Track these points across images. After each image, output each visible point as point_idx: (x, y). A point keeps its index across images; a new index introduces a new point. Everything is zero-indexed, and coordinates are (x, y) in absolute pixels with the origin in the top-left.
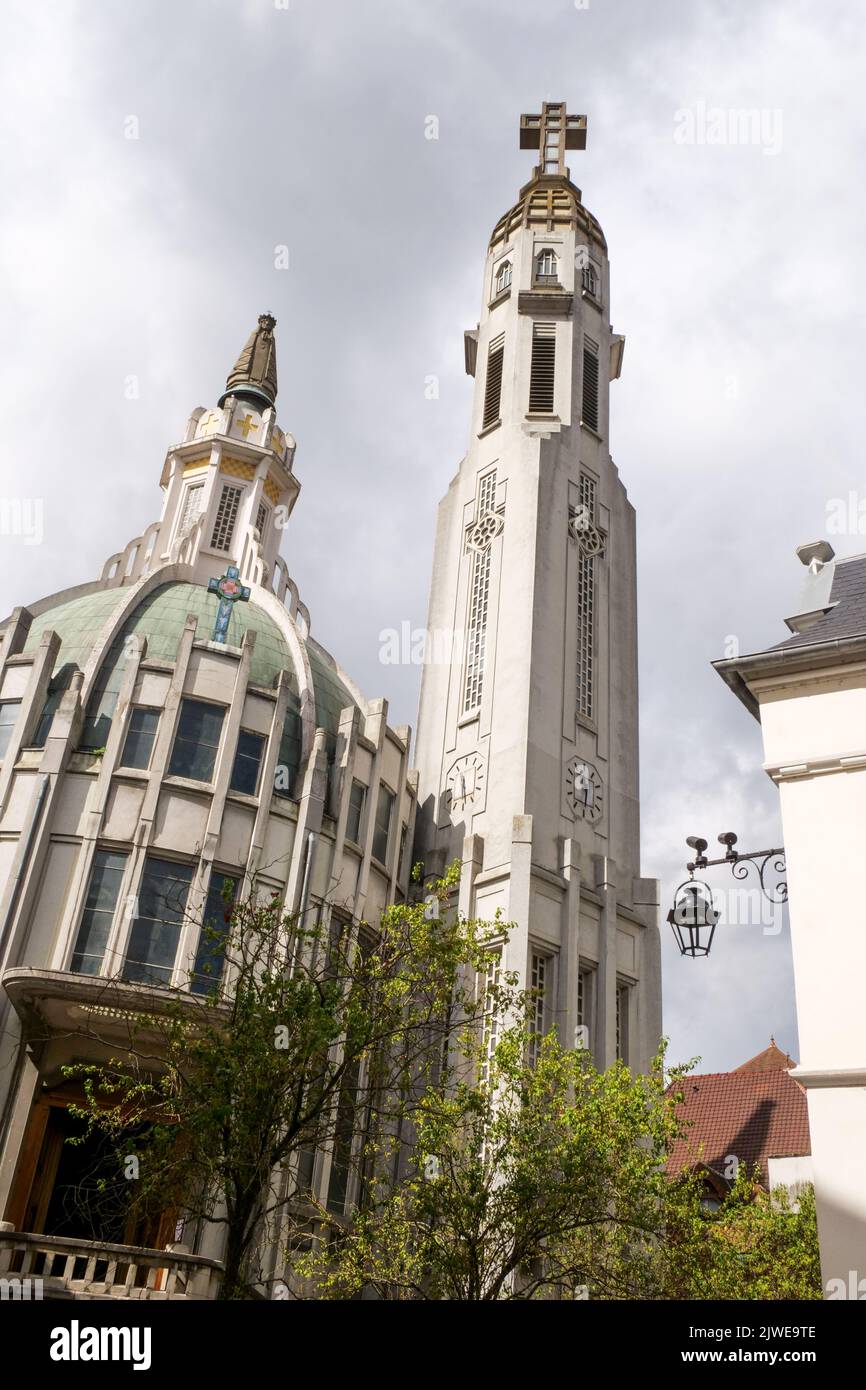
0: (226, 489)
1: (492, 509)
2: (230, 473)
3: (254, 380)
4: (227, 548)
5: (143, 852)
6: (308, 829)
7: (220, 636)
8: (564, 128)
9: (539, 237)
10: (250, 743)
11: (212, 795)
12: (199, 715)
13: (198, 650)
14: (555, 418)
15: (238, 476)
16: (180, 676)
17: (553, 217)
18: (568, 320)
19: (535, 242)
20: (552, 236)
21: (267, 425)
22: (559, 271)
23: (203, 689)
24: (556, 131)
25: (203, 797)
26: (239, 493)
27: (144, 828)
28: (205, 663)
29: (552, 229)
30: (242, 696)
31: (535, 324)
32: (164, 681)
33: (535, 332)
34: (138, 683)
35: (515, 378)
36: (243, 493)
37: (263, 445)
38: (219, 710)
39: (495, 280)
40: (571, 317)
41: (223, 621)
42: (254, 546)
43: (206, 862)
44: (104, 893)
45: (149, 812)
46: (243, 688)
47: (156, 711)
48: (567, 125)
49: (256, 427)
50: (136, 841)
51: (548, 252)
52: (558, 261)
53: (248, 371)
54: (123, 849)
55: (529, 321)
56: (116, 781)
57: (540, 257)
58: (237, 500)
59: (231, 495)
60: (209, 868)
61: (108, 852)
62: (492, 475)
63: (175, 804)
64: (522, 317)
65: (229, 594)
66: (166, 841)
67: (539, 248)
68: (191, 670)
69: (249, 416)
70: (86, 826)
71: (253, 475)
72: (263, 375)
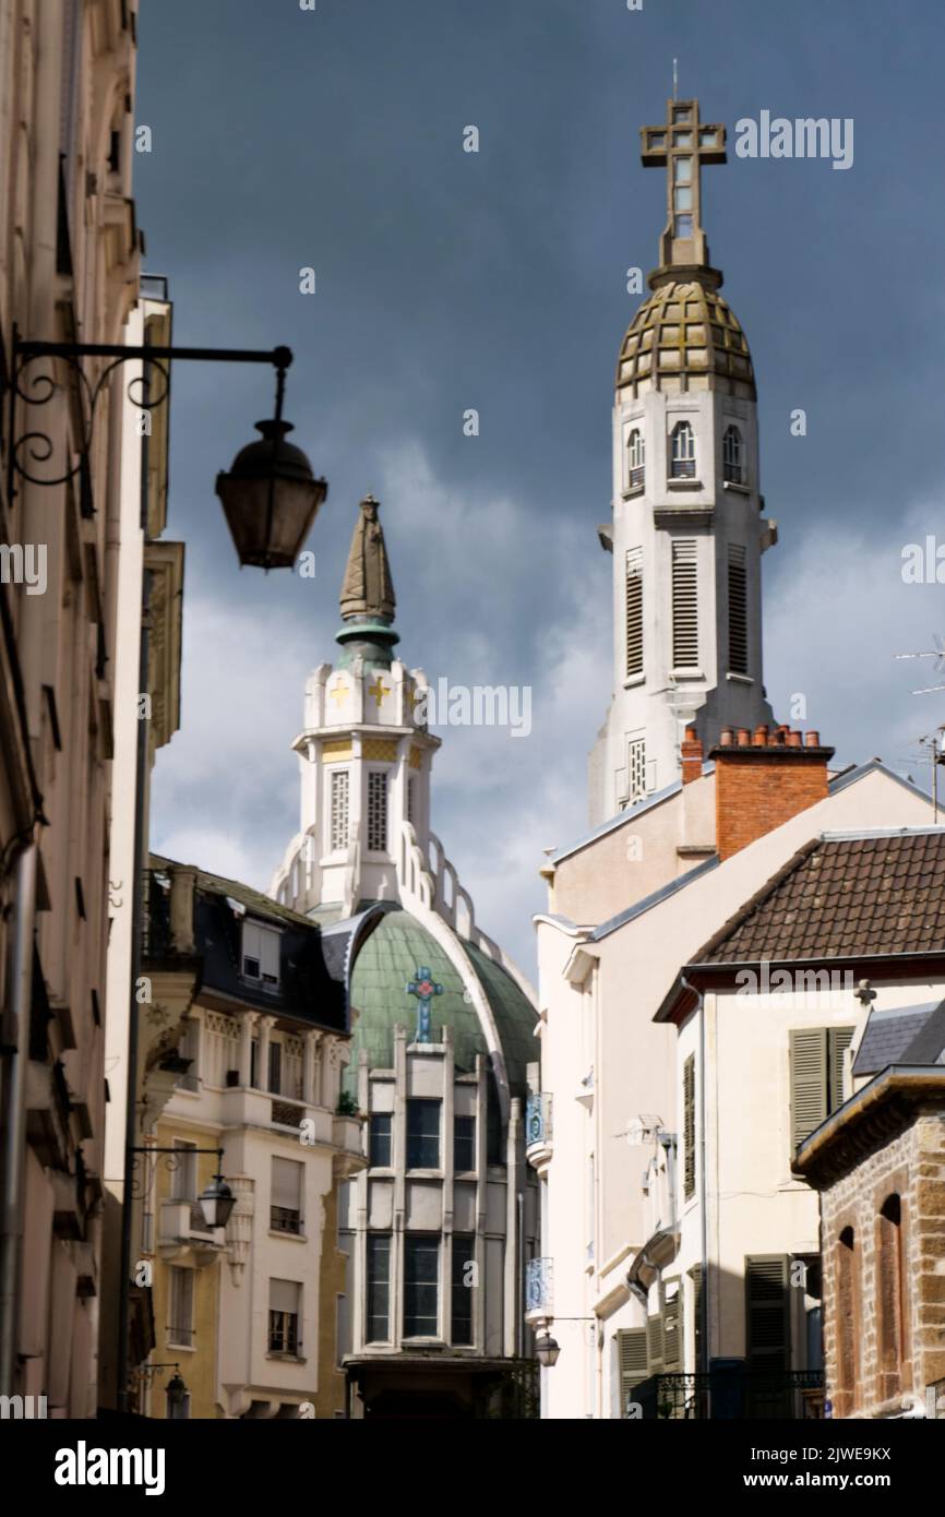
0: (371, 775)
1: (644, 788)
2: (373, 758)
3: (373, 607)
4: (384, 847)
5: (401, 1235)
6: (518, 1191)
7: (425, 1037)
8: (696, 153)
9: (673, 403)
10: (463, 1125)
11: (442, 1180)
12: (421, 1111)
13: (411, 1056)
14: (701, 679)
15: (381, 759)
16: (402, 1081)
17: (686, 369)
18: (709, 534)
19: (667, 412)
20: (687, 401)
21: (400, 687)
22: (697, 456)
23: (420, 1090)
24: (685, 156)
25: (436, 1183)
26: (384, 777)
27: (398, 1217)
28: (417, 1064)
29: (686, 388)
30: (451, 1089)
31: (674, 542)
32: (390, 1088)
33: (674, 553)
34: (370, 1094)
35: (656, 624)
36: (388, 777)
37: (399, 722)
38: (435, 1103)
39: (626, 449)
40: (712, 530)
41: (425, 1022)
42: (413, 853)
43: (447, 1234)
44: (378, 1268)
45: (400, 1204)
46: (451, 1081)
47: (388, 1116)
48: (700, 144)
49: (388, 689)
50: (394, 1227)
51: (683, 424)
52: (695, 439)
53: (364, 597)
54: (386, 1235)
55: (666, 538)
56: (371, 1181)
57: (675, 433)
58: (384, 787)
59: (378, 780)
60: (450, 1238)
61: (377, 1238)
62: (640, 743)
63: (416, 1192)
64: (659, 532)
65: (425, 994)
66: (417, 1223)
67: (673, 420)
68: (409, 1073)
69: (380, 678)
70: (355, 1220)
71: (395, 754)
72: (380, 597)
